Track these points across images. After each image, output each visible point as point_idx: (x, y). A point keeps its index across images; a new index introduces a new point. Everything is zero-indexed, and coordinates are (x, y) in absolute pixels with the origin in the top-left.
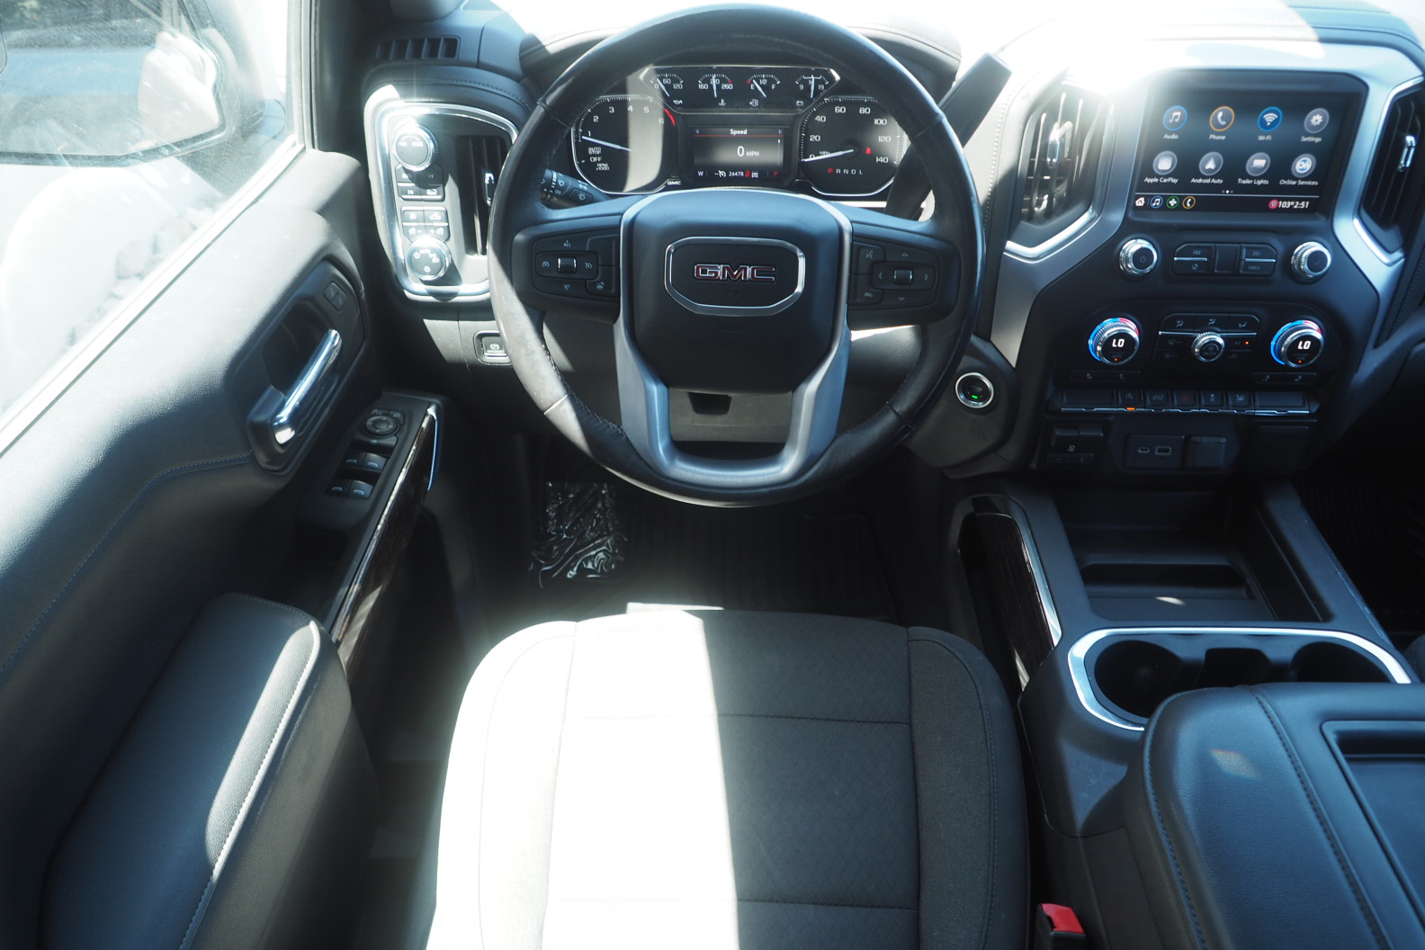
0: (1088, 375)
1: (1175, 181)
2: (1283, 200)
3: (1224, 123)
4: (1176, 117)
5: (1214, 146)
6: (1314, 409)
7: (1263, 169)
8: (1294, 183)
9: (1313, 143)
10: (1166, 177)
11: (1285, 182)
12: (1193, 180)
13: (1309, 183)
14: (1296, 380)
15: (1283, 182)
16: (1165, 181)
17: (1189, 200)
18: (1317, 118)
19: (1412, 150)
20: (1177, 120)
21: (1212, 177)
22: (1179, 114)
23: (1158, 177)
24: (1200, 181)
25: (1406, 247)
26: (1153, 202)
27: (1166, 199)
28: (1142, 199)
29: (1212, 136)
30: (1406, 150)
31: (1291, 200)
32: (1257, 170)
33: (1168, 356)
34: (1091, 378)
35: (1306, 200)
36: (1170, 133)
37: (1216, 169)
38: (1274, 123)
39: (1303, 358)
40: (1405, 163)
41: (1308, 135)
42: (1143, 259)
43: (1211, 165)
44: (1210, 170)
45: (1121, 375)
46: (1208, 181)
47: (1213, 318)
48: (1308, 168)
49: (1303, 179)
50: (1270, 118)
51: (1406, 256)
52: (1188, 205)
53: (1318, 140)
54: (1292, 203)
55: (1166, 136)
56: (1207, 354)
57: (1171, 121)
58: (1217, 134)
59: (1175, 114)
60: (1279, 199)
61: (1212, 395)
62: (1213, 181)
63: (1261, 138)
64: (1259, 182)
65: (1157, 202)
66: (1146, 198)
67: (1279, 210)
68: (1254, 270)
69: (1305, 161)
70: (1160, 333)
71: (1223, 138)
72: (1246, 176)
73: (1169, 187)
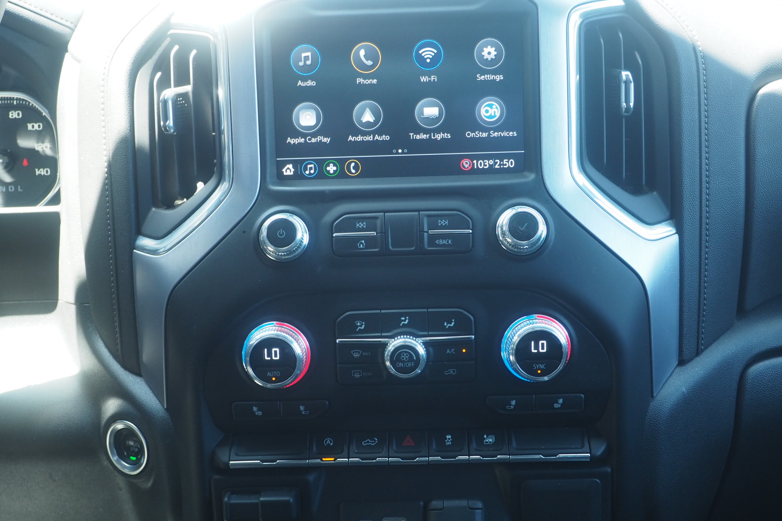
0: (255, 409)
1: (326, 140)
2: (478, 158)
3: (370, 63)
4: (306, 58)
5: (365, 93)
6: (600, 450)
7: (437, 119)
8: (485, 135)
9: (494, 80)
10: (314, 135)
11: (472, 135)
12: (350, 138)
13: (505, 134)
14: (556, 406)
15: (470, 135)
16: (313, 140)
17: (353, 164)
18: (489, 52)
19: (632, 85)
20: (309, 62)
21: (374, 133)
22: (309, 54)
23: (304, 136)
24: (360, 138)
25: (675, 216)
26: (306, 169)
27: (321, 165)
28: (290, 166)
29: (359, 80)
30: (623, 86)
31: (488, 157)
32: (430, 120)
33: (357, 376)
34: (260, 413)
35: (509, 157)
36: (305, 79)
37: (376, 122)
38: (435, 59)
39: (542, 366)
40: (627, 101)
41: (484, 72)
42: (281, 234)
43: (368, 117)
44: (368, 124)
45: (302, 408)
46: (369, 138)
47: (404, 315)
48: (498, 115)
49: (496, 130)
50: (428, 53)
51: (680, 231)
52: (353, 171)
53: (499, 78)
54: (491, 162)
55: (300, 83)
56: (401, 364)
57: (301, 64)
58: (365, 77)
59: (304, 55)
60: (471, 158)
61: (449, 437)
62: (377, 137)
63: (424, 79)
64: (439, 137)
65: (311, 169)
66: (295, 164)
67: (474, 171)
68: (444, 245)
69: (491, 106)
70: (337, 341)
71: (375, 81)
72: (419, 130)
73: (319, 149)
